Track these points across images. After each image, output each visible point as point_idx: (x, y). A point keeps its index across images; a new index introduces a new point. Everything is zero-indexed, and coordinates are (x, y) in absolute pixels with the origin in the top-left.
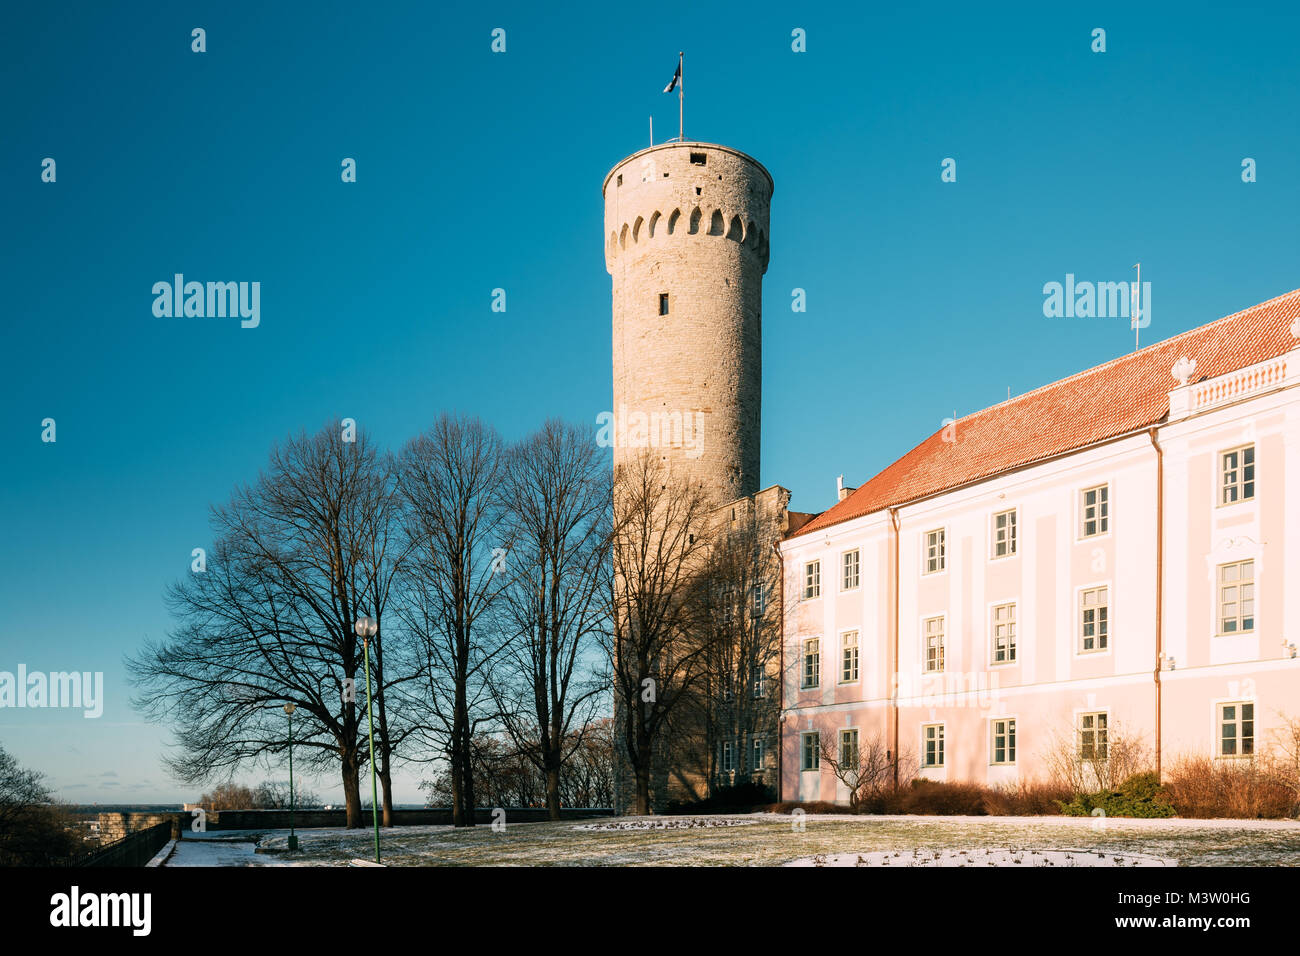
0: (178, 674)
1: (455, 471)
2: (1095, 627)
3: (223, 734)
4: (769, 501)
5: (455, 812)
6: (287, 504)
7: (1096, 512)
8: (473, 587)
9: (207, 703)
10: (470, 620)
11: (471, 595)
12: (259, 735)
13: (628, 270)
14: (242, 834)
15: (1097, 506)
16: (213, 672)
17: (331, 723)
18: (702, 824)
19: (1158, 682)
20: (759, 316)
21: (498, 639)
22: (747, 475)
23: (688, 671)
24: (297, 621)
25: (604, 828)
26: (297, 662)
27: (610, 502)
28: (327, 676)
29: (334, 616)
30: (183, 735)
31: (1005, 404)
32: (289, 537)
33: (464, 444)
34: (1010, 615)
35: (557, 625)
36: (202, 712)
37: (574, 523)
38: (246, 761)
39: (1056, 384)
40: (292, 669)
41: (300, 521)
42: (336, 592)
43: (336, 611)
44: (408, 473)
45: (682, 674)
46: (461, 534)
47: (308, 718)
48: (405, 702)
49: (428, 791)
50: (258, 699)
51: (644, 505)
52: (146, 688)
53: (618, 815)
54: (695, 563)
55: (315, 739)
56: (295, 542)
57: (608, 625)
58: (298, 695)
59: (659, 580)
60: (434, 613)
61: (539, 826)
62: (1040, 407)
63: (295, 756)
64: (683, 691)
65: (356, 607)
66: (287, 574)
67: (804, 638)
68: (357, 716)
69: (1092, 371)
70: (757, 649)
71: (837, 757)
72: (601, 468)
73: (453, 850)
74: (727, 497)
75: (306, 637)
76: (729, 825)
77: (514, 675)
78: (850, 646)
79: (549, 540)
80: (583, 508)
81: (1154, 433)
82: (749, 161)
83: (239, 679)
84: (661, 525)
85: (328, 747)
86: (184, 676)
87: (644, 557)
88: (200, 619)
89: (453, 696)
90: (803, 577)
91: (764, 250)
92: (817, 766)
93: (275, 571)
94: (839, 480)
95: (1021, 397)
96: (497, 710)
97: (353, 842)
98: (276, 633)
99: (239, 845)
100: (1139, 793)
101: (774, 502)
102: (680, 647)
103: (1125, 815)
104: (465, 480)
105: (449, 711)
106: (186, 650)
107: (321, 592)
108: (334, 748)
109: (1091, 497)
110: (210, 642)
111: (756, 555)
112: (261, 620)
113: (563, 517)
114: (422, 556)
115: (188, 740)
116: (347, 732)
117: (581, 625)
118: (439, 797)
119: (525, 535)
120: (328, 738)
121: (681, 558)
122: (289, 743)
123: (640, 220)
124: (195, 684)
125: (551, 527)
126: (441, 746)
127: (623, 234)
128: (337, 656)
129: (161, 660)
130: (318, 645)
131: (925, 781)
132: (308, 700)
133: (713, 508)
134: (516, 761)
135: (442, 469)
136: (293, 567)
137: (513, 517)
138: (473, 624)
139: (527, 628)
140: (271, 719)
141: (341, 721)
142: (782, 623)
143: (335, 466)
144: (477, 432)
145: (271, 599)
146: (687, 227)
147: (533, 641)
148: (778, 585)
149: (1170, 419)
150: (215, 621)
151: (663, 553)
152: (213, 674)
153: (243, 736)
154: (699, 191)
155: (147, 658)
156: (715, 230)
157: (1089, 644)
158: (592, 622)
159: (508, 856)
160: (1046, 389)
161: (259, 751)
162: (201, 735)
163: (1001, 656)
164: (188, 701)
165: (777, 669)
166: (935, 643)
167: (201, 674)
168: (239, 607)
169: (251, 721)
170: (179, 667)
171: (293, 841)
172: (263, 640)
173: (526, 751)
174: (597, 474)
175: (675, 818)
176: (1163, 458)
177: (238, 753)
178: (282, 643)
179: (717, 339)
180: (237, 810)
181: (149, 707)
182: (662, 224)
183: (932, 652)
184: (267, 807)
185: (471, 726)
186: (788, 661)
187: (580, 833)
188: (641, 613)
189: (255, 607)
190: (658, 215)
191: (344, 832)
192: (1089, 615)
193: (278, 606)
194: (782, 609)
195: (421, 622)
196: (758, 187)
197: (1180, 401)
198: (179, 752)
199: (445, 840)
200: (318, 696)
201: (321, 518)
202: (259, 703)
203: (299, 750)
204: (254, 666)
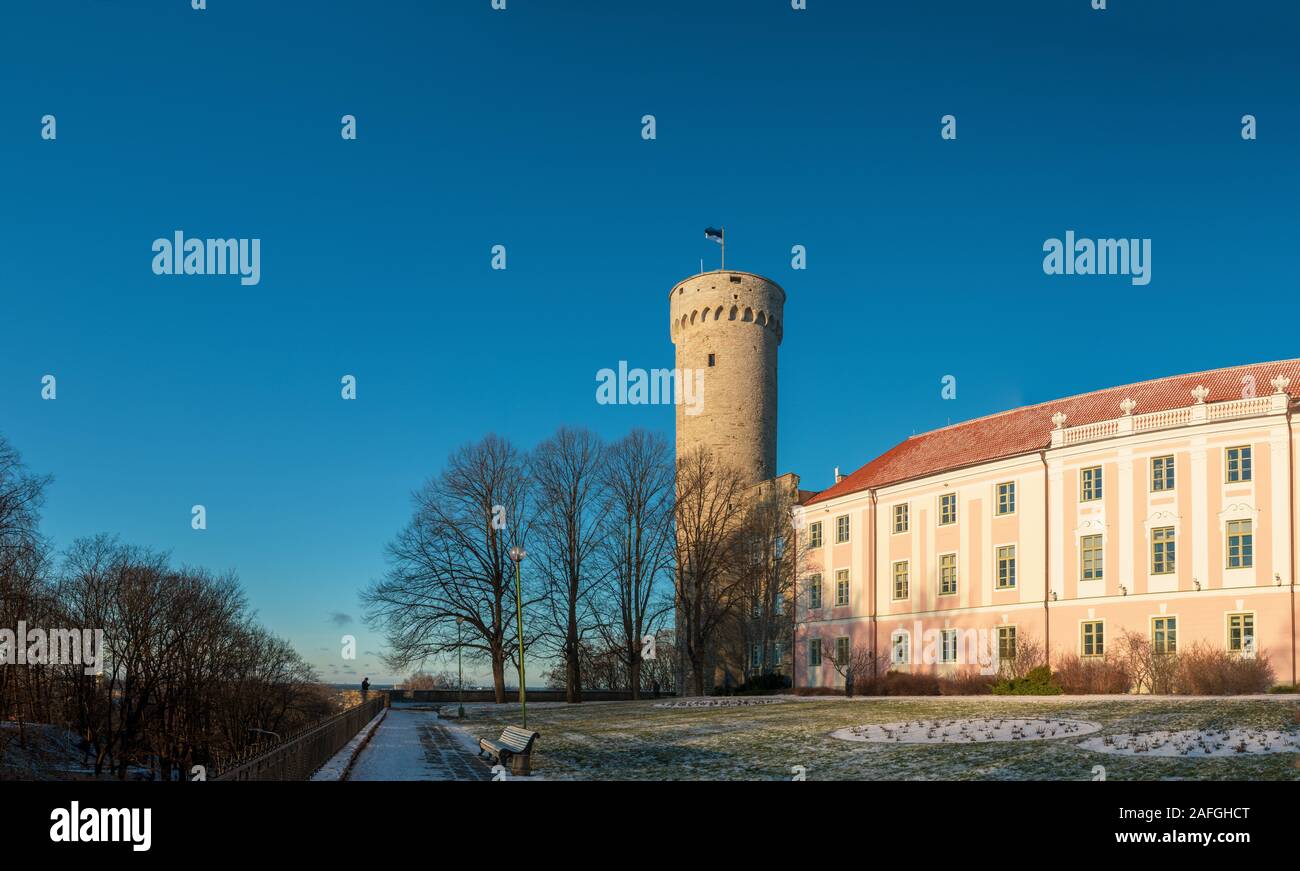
0: (389, 600)
1: (571, 462)
2: (1006, 571)
3: (417, 639)
4: (786, 483)
5: (569, 693)
6: (459, 488)
7: (1006, 500)
8: (582, 538)
9: (407, 618)
10: (580, 559)
11: (581, 543)
12: (440, 640)
13: (686, 340)
14: (430, 705)
15: (1007, 495)
16: (411, 598)
17: (486, 631)
18: (746, 703)
19: (1047, 608)
20: (776, 369)
21: (598, 574)
22: (768, 467)
23: (730, 595)
24: (464, 564)
25: (676, 706)
26: (464, 591)
27: (676, 479)
28: (483, 599)
29: (488, 560)
30: (391, 640)
31: (947, 428)
32: (460, 510)
33: (576, 444)
34: (952, 562)
35: (639, 563)
36: (404, 624)
37: (652, 494)
38: (431, 657)
39: (978, 420)
40: (461, 596)
41: (466, 498)
42: (490, 544)
43: (490, 557)
44: (538, 463)
45: (725, 598)
46: (573, 503)
47: (470, 628)
48: (534, 617)
49: (547, 678)
50: (439, 615)
51: (700, 483)
52: (369, 609)
53: (681, 695)
54: (736, 522)
55: (475, 642)
56: (462, 512)
57: (675, 564)
58: (464, 613)
59: (711, 533)
60: (554, 556)
61: (629, 704)
62: (968, 432)
63: (463, 653)
64: (727, 611)
65: (503, 553)
66: (458, 533)
67: (810, 574)
68: (503, 626)
69: (1001, 414)
70: (778, 581)
71: (835, 655)
72: (670, 458)
73: (572, 719)
74: (756, 481)
75: (470, 574)
76: (766, 702)
77: (608, 598)
78: (843, 580)
79: (635, 506)
80: (658, 484)
81: (1043, 454)
82: (769, 281)
83: (427, 603)
84: (712, 495)
85: (483, 647)
86: (394, 601)
87: (699, 516)
88: (404, 564)
89: (566, 613)
90: (809, 534)
91: (779, 332)
92: (820, 662)
93: (450, 532)
94: (836, 470)
95: (957, 425)
96: (596, 623)
97: (501, 713)
98: (450, 572)
99: (426, 712)
100: (1039, 680)
101: (789, 483)
102: (723, 580)
103: (1032, 694)
104: (577, 466)
105: (564, 623)
106: (394, 584)
107: (479, 544)
108: (487, 649)
109: (1003, 489)
110: (410, 579)
111: (777, 518)
112: (441, 564)
113: (644, 491)
114: (546, 518)
115: (394, 642)
116: (495, 637)
117: (656, 563)
118: (553, 682)
119: (617, 504)
120: (483, 642)
121: (725, 519)
122: (458, 645)
123: (695, 312)
124: (399, 607)
125: (635, 498)
126: (558, 648)
127: (684, 320)
128: (490, 587)
129: (380, 591)
130: (477, 579)
131: (896, 672)
132: (471, 616)
133: (744, 487)
134: (605, 659)
135: (561, 462)
136: (462, 528)
137: (609, 491)
138: (582, 562)
139: (618, 567)
140: (447, 629)
141: (492, 630)
142: (795, 564)
143: (489, 462)
144: (585, 436)
145: (447, 549)
146: (728, 316)
147: (621, 574)
148: (792, 538)
149: (1052, 447)
150: (412, 566)
151: (713, 515)
152: (410, 599)
153: (429, 641)
154: (736, 297)
155: (371, 590)
156: (747, 318)
157: (1003, 583)
158: (662, 562)
159: (614, 726)
160: (972, 422)
161: (438, 651)
162: (403, 639)
163: (945, 589)
164: (396, 618)
165: (792, 595)
166: (901, 579)
167: (404, 600)
168: (427, 555)
169: (434, 631)
170: (389, 595)
171: (461, 711)
172: (442, 577)
173: (615, 651)
174: (668, 462)
175: (725, 698)
176: (1049, 470)
177: (426, 651)
178: (454, 578)
179: (748, 381)
180: (424, 689)
181: (371, 622)
182: (710, 316)
183: (899, 586)
184: (442, 687)
185: (579, 634)
186: (799, 589)
187: (661, 709)
188: (697, 556)
189: (438, 555)
190: (707, 309)
191: (494, 706)
192: (1003, 564)
193: (452, 554)
194: (795, 555)
195: (545, 562)
196: (775, 296)
197: (1057, 437)
198: (389, 651)
199: (564, 712)
200: (478, 615)
201: (480, 494)
202: (439, 619)
203: (464, 649)
204: (436, 594)
